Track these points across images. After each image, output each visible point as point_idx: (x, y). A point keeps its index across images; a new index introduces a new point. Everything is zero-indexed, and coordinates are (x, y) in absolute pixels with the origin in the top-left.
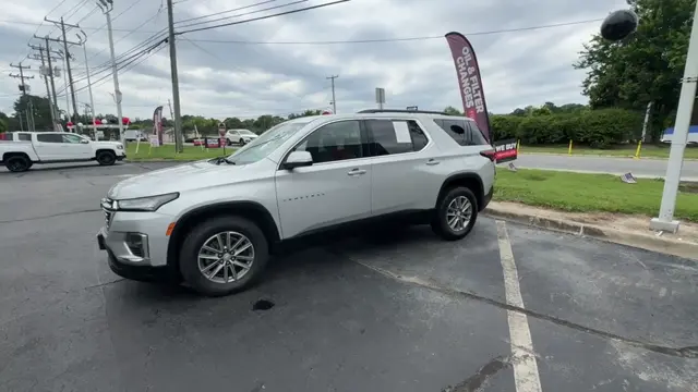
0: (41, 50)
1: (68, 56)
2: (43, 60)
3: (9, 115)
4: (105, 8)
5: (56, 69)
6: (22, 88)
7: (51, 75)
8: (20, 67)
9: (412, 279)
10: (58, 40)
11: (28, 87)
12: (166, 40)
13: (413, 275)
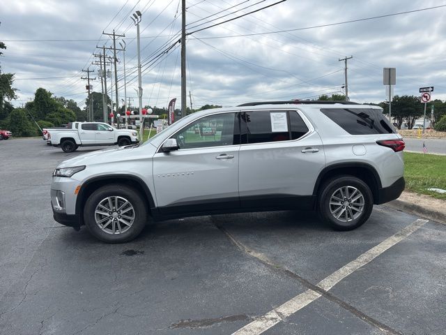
0: (100, 57)
1: (116, 60)
2: (101, 65)
3: (82, 109)
4: (136, 20)
5: (108, 72)
6: (88, 87)
7: (105, 76)
8: (88, 72)
9: (259, 255)
10: (111, 48)
11: (92, 86)
12: (179, 41)
13: (260, 252)
